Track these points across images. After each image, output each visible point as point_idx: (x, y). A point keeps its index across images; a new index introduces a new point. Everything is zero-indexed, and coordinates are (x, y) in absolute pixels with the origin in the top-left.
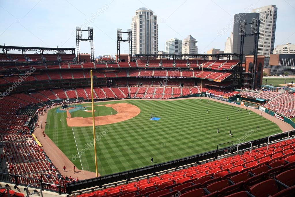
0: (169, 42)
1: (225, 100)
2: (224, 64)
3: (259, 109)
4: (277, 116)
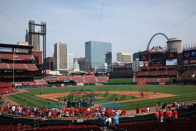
4: (97, 84)
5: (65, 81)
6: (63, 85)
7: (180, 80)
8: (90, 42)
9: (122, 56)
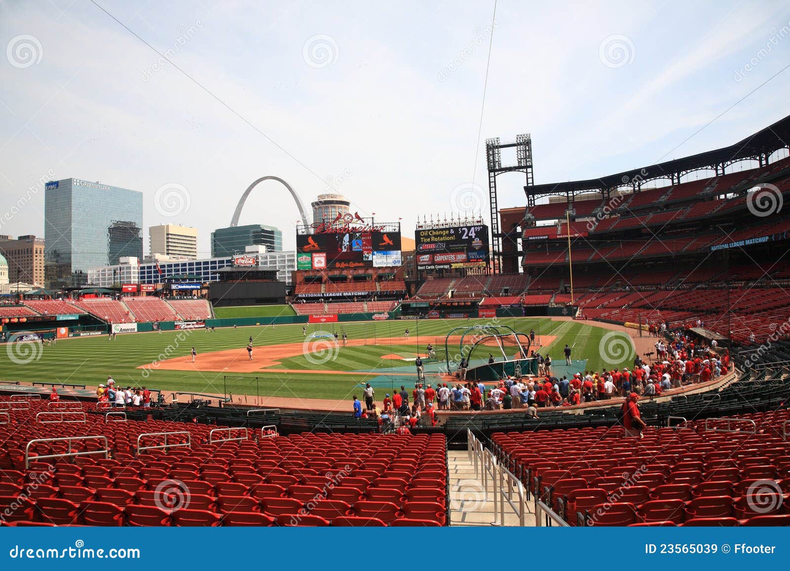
4: (183, 325)
5: (61, 318)
6: (63, 330)
7: (422, 306)
8: (69, 181)
9: (168, 238)
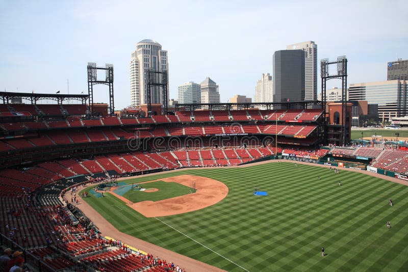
0: (183, 87)
1: (314, 161)
2: (301, 114)
3: (366, 169)
4: (399, 176)
5: (359, 158)
6: (341, 164)
